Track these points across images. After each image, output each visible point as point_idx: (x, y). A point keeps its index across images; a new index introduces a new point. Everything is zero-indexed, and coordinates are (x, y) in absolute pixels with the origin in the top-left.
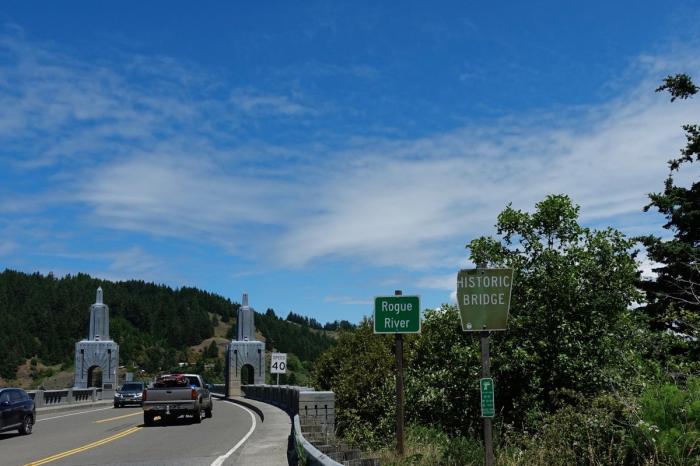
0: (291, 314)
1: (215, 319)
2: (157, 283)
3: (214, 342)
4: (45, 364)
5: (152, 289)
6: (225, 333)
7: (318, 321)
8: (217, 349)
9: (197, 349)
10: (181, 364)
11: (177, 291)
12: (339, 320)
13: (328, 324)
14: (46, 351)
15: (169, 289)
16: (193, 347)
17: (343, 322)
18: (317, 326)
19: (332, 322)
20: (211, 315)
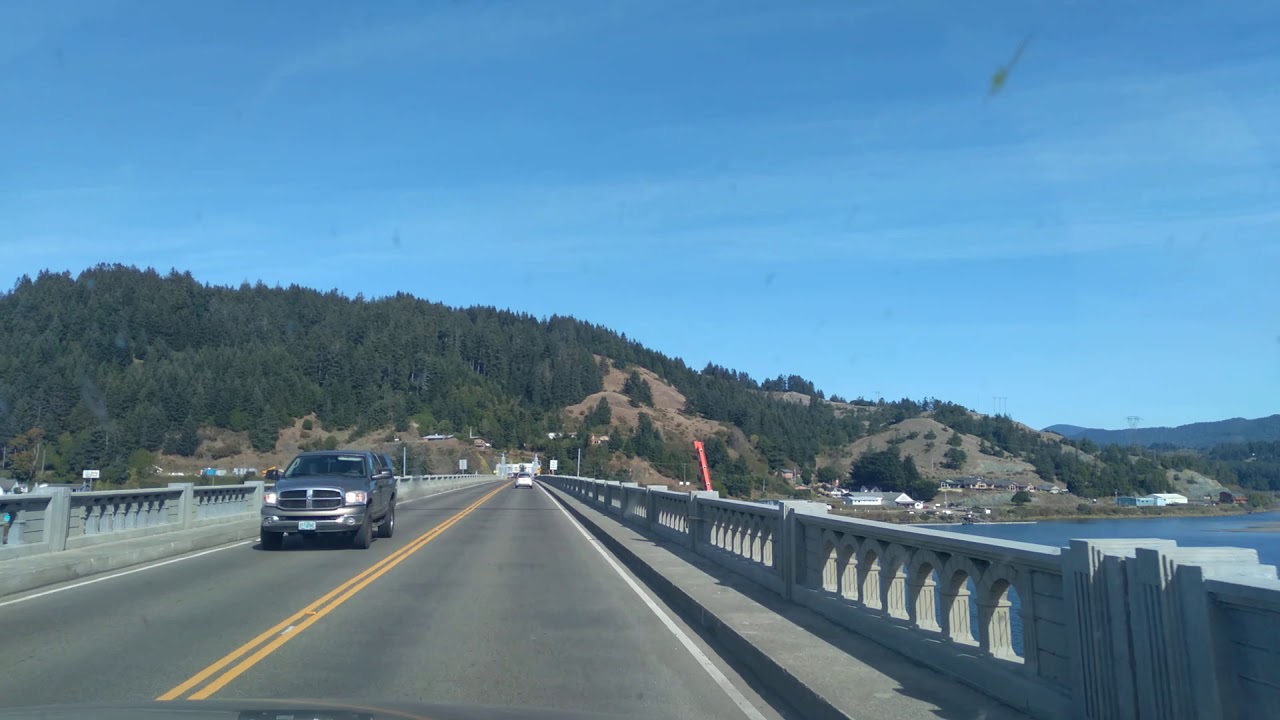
0: (710, 365)
1: (603, 364)
2: (514, 310)
3: (604, 399)
4: (326, 428)
5: (507, 319)
6: (621, 387)
7: (752, 376)
8: (609, 411)
9: (577, 411)
10: (552, 435)
11: (544, 322)
12: (786, 375)
13: (767, 381)
14: (329, 406)
15: (533, 320)
16: (569, 408)
17: (792, 378)
18: (752, 384)
19: (774, 378)
20: (598, 358)
